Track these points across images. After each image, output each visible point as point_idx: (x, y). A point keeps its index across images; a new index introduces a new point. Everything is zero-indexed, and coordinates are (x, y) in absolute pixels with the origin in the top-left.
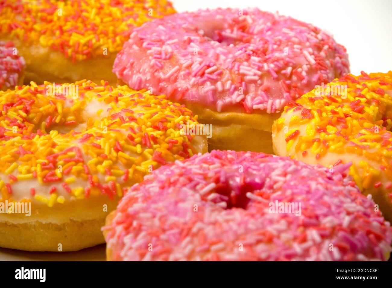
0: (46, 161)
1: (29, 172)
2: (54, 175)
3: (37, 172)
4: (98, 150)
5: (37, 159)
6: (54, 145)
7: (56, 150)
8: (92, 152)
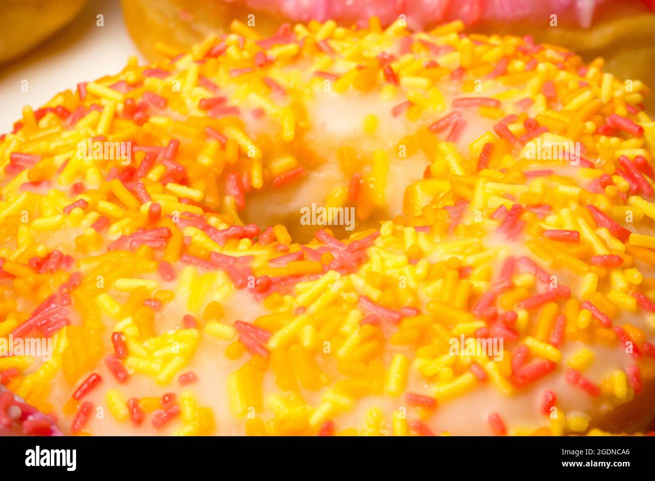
0: (480, 324)
1: (458, 370)
2: (527, 355)
3: (480, 362)
4: (575, 249)
5: (448, 325)
6: (463, 272)
7: (479, 284)
8: (566, 255)
